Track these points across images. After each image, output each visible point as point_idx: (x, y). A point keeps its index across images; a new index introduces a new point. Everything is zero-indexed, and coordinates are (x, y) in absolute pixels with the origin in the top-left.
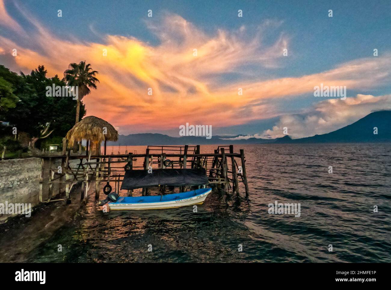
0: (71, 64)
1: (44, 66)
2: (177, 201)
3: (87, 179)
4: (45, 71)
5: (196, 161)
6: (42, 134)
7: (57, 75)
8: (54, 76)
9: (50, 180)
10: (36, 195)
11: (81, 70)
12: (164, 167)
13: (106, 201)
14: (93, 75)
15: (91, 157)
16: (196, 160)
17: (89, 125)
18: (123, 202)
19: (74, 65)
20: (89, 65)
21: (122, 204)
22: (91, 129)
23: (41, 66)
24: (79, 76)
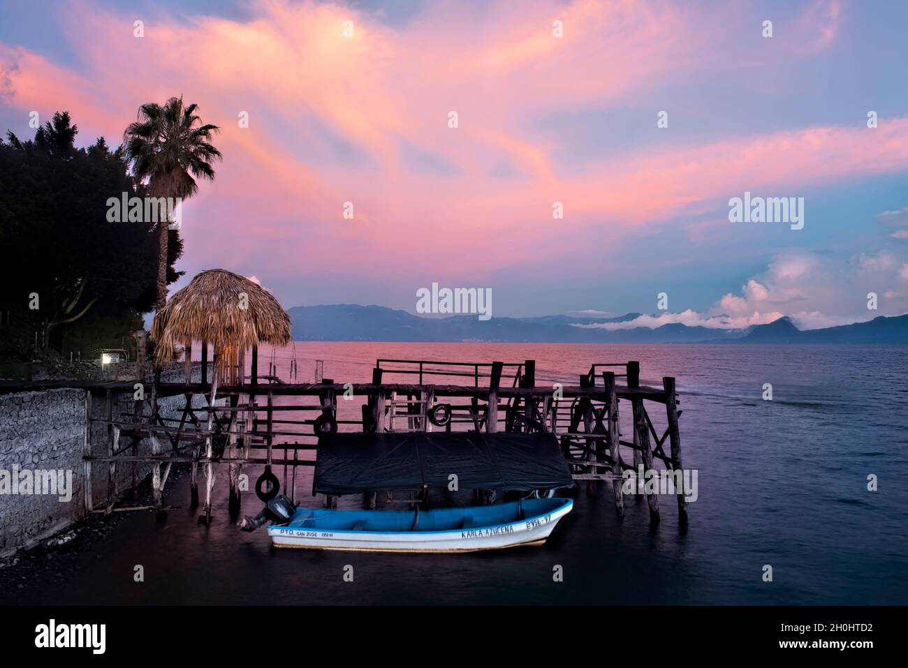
0: (143, 107)
1: (69, 115)
2: (466, 534)
3: (209, 455)
4: (71, 127)
5: (522, 408)
6: (65, 310)
7: (102, 138)
8: (95, 143)
9: (110, 452)
10: (77, 492)
11: (170, 125)
12: (431, 428)
13: (262, 519)
14: (204, 139)
15: (218, 390)
16: (523, 404)
17: (213, 297)
18: (309, 525)
19: (151, 111)
20: (193, 107)
21: (305, 532)
22: (218, 310)
23: (62, 114)
24: (164, 140)
